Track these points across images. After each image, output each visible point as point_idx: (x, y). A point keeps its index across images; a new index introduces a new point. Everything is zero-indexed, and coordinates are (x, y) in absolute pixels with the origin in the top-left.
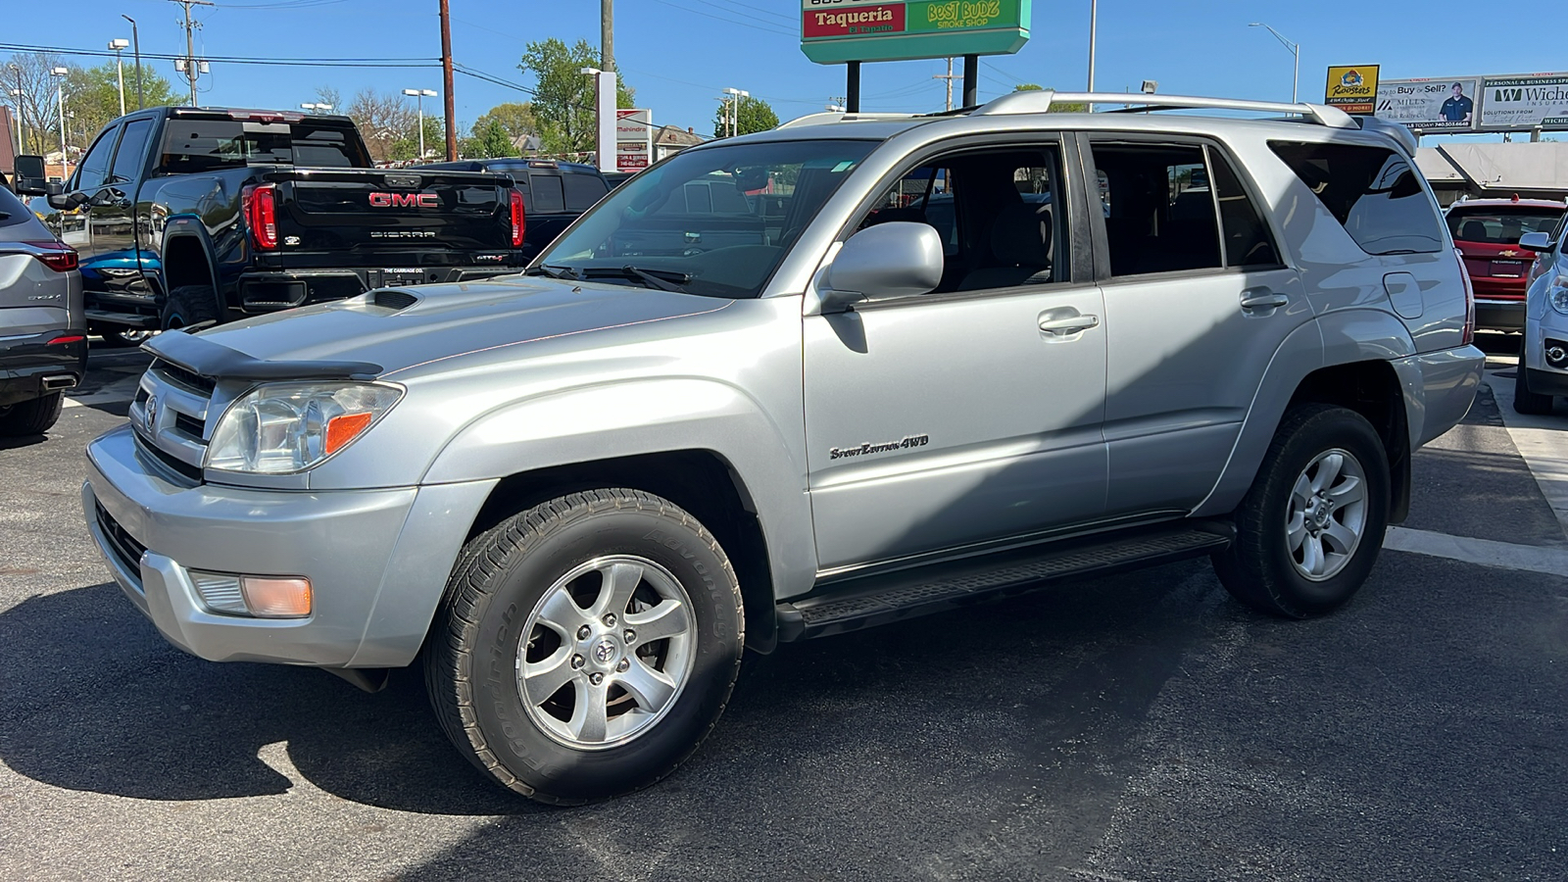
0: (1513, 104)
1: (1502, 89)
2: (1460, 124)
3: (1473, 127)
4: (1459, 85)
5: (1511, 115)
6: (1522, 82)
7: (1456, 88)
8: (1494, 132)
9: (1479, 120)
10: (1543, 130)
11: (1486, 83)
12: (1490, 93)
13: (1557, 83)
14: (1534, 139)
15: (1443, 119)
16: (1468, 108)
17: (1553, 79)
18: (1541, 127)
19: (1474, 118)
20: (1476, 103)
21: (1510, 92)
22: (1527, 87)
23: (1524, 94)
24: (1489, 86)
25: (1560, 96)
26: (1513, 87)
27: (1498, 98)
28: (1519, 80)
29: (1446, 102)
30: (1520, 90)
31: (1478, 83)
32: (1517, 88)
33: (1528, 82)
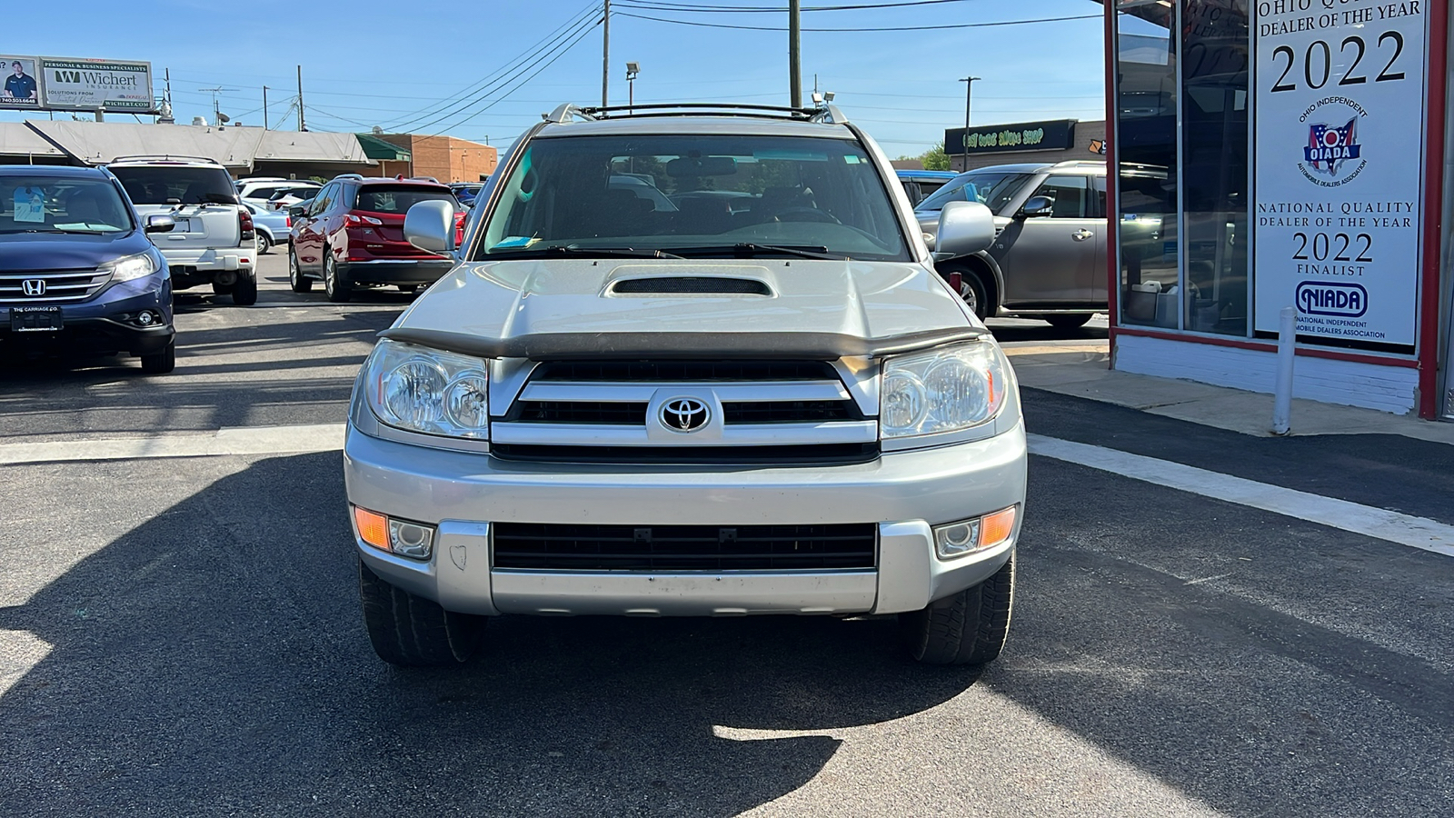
0: (72, 85)
1: (61, 71)
2: (27, 101)
3: (41, 104)
4: (19, 63)
5: (74, 96)
6: (78, 66)
7: (16, 65)
8: (61, 110)
9: (45, 99)
10: (105, 112)
11: (45, 63)
12: (50, 73)
13: (110, 70)
14: (99, 119)
15: (9, 95)
16: (32, 86)
17: (106, 65)
18: (104, 108)
19: (40, 96)
20: (38, 82)
21: (68, 74)
22: (85, 71)
23: (82, 76)
24: (48, 66)
25: (115, 82)
26: (71, 70)
27: (59, 79)
28: (75, 64)
29: (9, 79)
30: (77, 73)
31: (37, 63)
32: (74, 71)
33: (84, 66)
